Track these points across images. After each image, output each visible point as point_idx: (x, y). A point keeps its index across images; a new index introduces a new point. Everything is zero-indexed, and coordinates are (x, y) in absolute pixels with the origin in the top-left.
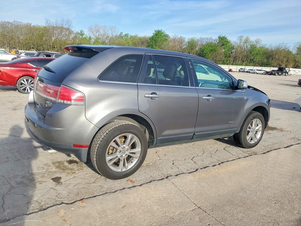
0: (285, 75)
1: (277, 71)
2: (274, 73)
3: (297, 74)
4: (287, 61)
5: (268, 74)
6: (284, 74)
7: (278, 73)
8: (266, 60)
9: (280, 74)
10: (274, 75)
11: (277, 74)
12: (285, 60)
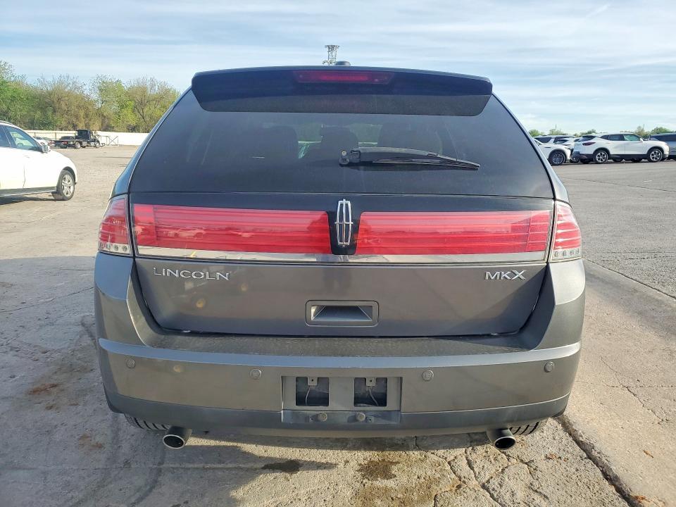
0: (95, 146)
1: (76, 137)
2: (72, 143)
3: (112, 143)
4: (87, 115)
5: (59, 145)
6: (92, 144)
7: (81, 143)
8: (39, 112)
9: (85, 143)
10: (74, 146)
11: (79, 146)
12: (82, 113)
